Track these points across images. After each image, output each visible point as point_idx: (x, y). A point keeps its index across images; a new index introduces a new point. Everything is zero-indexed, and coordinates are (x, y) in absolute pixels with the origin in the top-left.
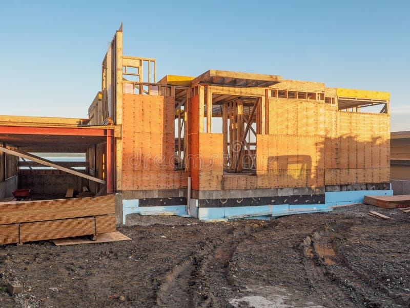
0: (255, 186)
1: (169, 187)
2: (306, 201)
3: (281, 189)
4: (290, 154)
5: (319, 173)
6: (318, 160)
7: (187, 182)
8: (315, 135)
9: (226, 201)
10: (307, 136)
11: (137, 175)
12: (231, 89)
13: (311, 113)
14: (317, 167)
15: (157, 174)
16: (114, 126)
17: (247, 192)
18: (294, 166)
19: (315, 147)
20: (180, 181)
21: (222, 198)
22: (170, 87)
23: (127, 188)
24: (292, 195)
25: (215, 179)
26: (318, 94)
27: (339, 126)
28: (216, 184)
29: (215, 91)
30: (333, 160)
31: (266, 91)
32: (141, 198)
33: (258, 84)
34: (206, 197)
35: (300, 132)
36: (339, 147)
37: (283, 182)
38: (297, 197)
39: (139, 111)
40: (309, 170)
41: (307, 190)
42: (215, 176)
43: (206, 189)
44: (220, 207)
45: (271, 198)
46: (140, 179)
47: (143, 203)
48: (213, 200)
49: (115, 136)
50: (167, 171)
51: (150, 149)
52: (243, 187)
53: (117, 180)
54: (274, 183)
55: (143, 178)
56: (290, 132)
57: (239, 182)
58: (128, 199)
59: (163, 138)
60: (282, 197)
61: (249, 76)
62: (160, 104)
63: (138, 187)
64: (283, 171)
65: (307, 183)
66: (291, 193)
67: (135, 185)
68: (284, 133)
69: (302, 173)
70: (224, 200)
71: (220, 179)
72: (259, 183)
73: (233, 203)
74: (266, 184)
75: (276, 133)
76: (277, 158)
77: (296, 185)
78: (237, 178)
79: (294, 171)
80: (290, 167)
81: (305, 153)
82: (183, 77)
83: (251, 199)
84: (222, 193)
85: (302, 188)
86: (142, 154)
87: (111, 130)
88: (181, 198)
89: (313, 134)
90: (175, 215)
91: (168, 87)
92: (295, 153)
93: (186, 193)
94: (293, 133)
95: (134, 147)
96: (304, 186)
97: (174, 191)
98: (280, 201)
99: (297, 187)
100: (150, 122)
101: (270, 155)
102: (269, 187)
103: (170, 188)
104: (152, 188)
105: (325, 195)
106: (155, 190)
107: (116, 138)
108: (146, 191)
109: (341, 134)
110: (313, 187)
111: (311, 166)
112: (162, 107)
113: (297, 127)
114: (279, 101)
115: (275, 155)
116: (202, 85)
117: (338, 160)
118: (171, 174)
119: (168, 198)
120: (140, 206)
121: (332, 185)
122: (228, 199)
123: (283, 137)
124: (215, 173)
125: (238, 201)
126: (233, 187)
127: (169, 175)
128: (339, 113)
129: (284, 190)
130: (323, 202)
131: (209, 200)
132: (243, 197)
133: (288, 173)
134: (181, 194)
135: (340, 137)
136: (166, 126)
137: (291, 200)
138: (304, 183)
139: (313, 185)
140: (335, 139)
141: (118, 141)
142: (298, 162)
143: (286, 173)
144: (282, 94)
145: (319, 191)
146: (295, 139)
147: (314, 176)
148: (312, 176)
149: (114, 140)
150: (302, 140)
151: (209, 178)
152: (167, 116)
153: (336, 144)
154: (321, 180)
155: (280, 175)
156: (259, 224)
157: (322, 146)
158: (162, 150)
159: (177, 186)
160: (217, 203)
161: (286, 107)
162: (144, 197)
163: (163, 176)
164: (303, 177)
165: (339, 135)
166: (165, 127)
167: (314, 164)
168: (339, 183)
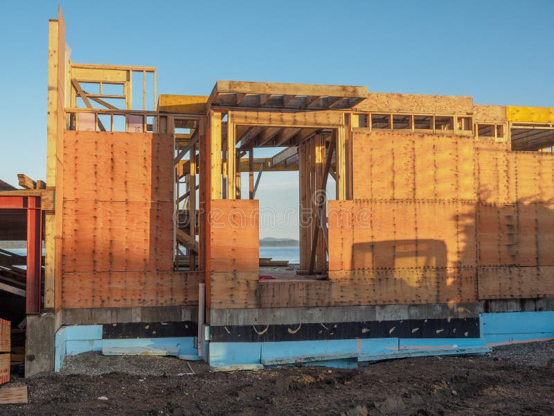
0: (327, 301)
1: (162, 302)
2: (438, 331)
3: (383, 306)
4: (399, 237)
5: (464, 274)
6: (461, 250)
7: (198, 293)
8: (455, 201)
9: (266, 330)
10: (436, 200)
11: (101, 280)
12: (275, 115)
13: (445, 155)
14: (459, 262)
15: (140, 277)
16: (40, 191)
17: (310, 311)
18: (411, 261)
19: (452, 223)
20: (186, 291)
21: (256, 324)
22: (166, 117)
23: (83, 304)
24: (406, 318)
25: (243, 286)
26: (459, 119)
27: (513, 181)
28: (245, 297)
29: (241, 121)
30: (504, 248)
31: (347, 116)
32: (109, 322)
33: (328, 103)
34: (225, 322)
35: (420, 194)
36: (514, 223)
37: (386, 293)
38: (418, 323)
39: (105, 163)
40: (441, 269)
41: (439, 308)
42: (241, 281)
43: (223, 306)
44: (253, 341)
45: (360, 325)
46: (106, 287)
47: (111, 332)
48: (238, 328)
49: (43, 208)
50: (160, 272)
51: (126, 231)
52: (301, 301)
53: (46, 289)
54: (366, 296)
55: (112, 286)
56: (399, 194)
57: (292, 293)
58: (82, 324)
59: (151, 210)
60: (384, 322)
61: (297, 89)
62: (145, 147)
63: (103, 301)
64: (384, 271)
65: (438, 296)
66: (403, 316)
67: (97, 299)
68: (387, 196)
69: (428, 274)
70: (262, 328)
71: (253, 286)
72: (335, 295)
73: (279, 333)
74: (350, 296)
75: (368, 196)
76: (372, 246)
77: (414, 298)
78: (287, 286)
79: (409, 271)
80: (401, 263)
81: (433, 236)
82: (191, 97)
83: (317, 326)
84: (257, 313)
85: (428, 305)
86: (111, 241)
87: (36, 197)
88: (187, 322)
89: (448, 197)
90: (169, 356)
91: (161, 117)
92: (412, 237)
93: (195, 313)
94: (405, 197)
95: (95, 229)
96: (432, 300)
97: (172, 309)
98: (379, 330)
99: (417, 303)
100: (126, 182)
101: (357, 241)
102: (357, 303)
103: (164, 305)
104: (129, 303)
105: (478, 319)
106: (136, 308)
107: (44, 211)
108: (117, 310)
109: (519, 197)
110: (451, 303)
111: (445, 261)
112: (149, 153)
113: (414, 184)
114: (375, 135)
115: (366, 239)
116: (216, 111)
117: (515, 249)
118: (167, 278)
119: (160, 323)
120: (105, 337)
121: (500, 300)
122: (270, 326)
123: (383, 204)
124: (241, 276)
125: (290, 330)
126: (279, 304)
127: (162, 279)
128: (512, 156)
129: (389, 309)
130: (475, 333)
131: (230, 328)
132: (301, 322)
133: (396, 276)
134: (186, 316)
135: (518, 203)
136: (157, 188)
137: (403, 330)
138: (431, 296)
139: (452, 298)
140: (506, 207)
141: (48, 217)
142: (417, 254)
143: (392, 274)
144: (381, 121)
145: (465, 312)
146: (410, 208)
147: (454, 283)
148: (450, 281)
149: (41, 217)
150: (426, 210)
151: (230, 284)
152: (159, 170)
153: (509, 217)
154: (468, 289)
155: (380, 280)
156: (316, 377)
157: (469, 221)
158: (148, 232)
159: (179, 299)
160: (247, 334)
161: (389, 146)
162: (114, 321)
163: (152, 281)
164: (428, 284)
165: (514, 199)
166: (156, 190)
167: (452, 258)
168: (517, 294)
